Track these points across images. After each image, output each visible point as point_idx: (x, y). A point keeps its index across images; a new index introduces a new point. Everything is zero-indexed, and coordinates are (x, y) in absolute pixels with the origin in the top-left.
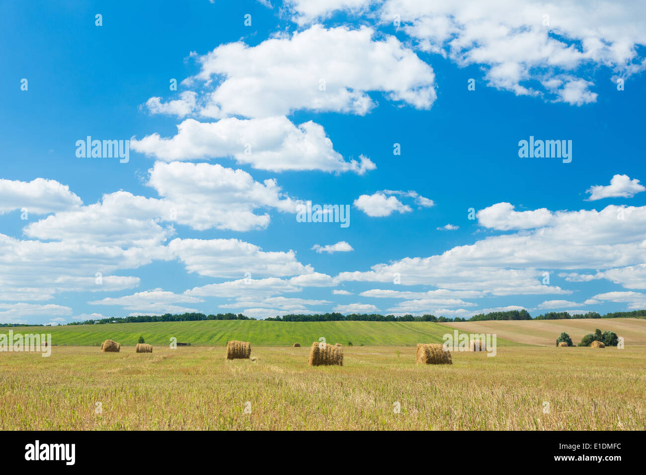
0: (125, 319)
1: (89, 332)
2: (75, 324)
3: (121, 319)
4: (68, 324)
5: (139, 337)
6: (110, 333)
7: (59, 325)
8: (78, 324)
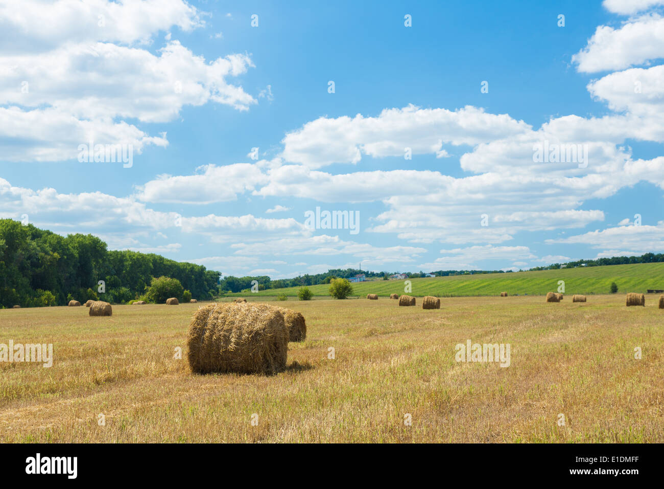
0: (597, 262)
1: (553, 278)
2: (539, 269)
3: (591, 261)
4: (531, 270)
5: (611, 284)
6: (579, 279)
7: (521, 271)
8: (542, 269)
